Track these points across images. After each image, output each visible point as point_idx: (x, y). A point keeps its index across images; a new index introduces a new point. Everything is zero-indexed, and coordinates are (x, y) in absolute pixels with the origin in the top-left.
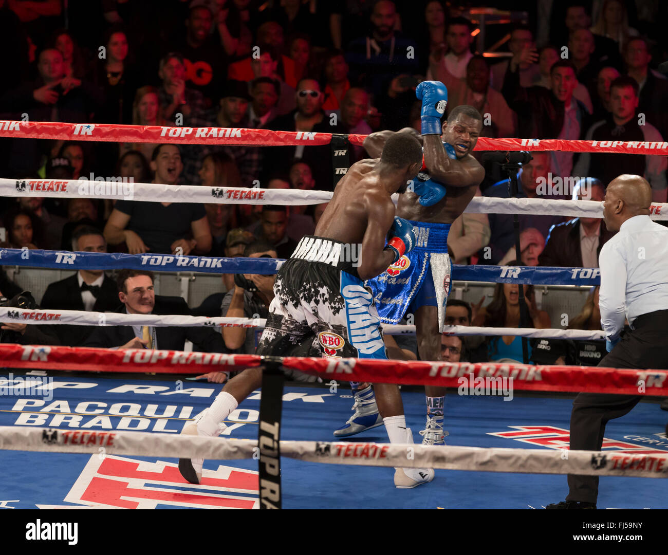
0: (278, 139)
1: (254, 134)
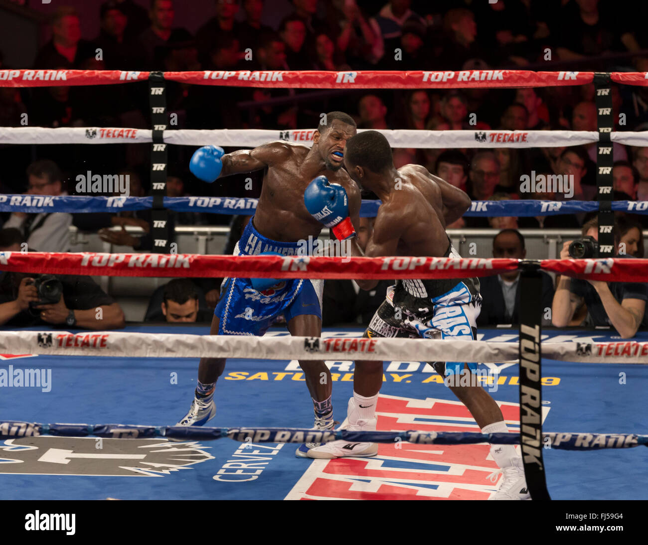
0: (540, 80)
1: (516, 75)
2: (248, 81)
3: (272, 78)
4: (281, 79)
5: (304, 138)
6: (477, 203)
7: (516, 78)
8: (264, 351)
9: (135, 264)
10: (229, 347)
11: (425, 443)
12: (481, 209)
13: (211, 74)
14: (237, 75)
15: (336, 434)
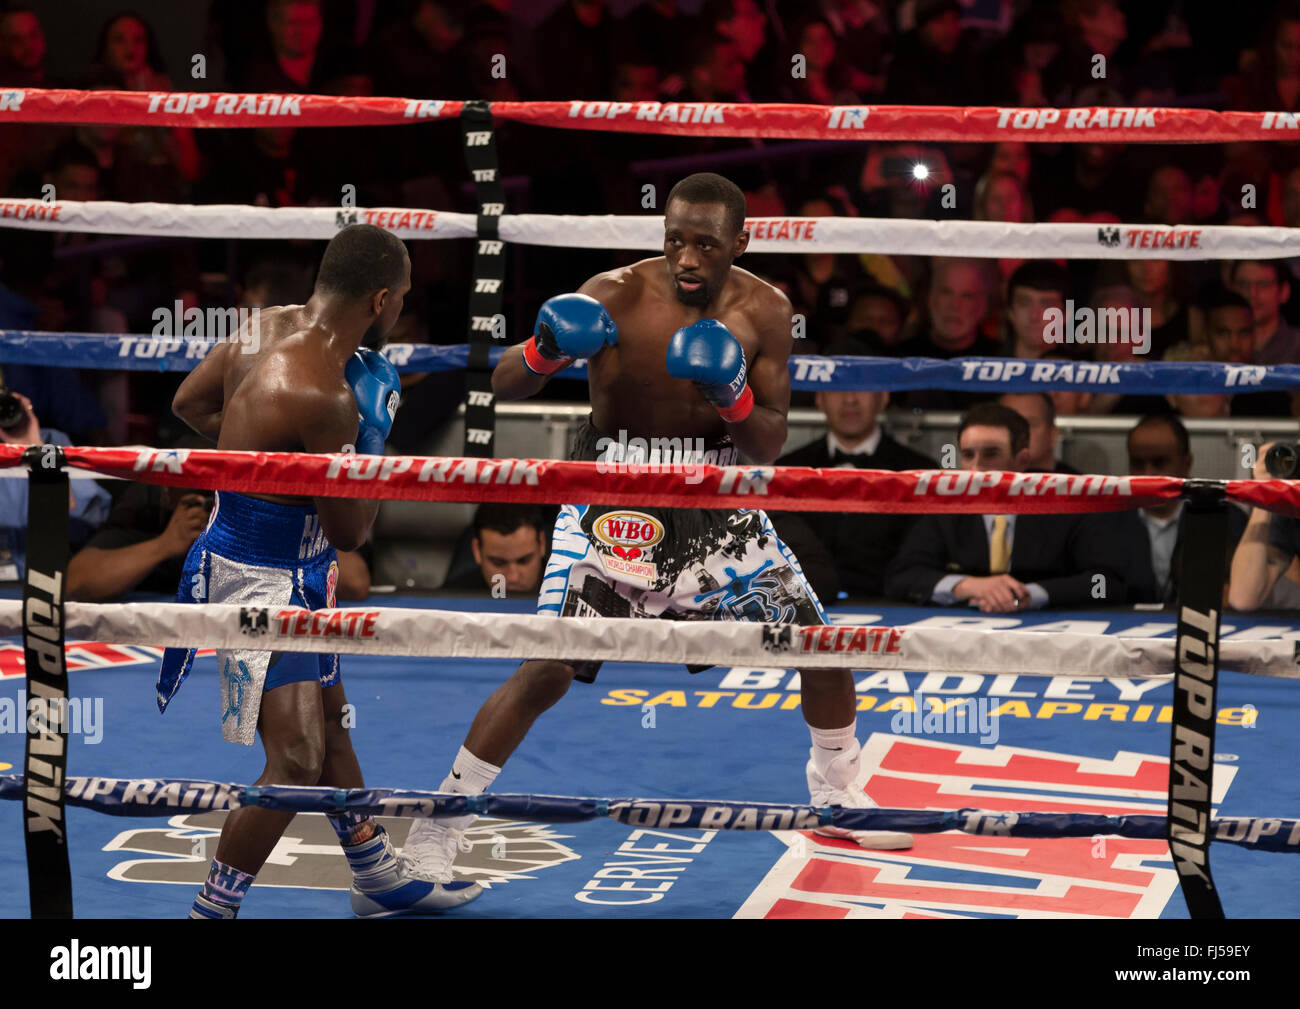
0: (1226, 128)
1: (1180, 119)
2: (656, 123)
3: (702, 117)
4: (720, 119)
5: (764, 233)
6: (1101, 366)
7: (1179, 124)
8: (683, 647)
9: (432, 477)
10: (614, 641)
11: (995, 833)
12: (1109, 379)
13: (583, 108)
14: (633, 111)
15: (820, 814)
